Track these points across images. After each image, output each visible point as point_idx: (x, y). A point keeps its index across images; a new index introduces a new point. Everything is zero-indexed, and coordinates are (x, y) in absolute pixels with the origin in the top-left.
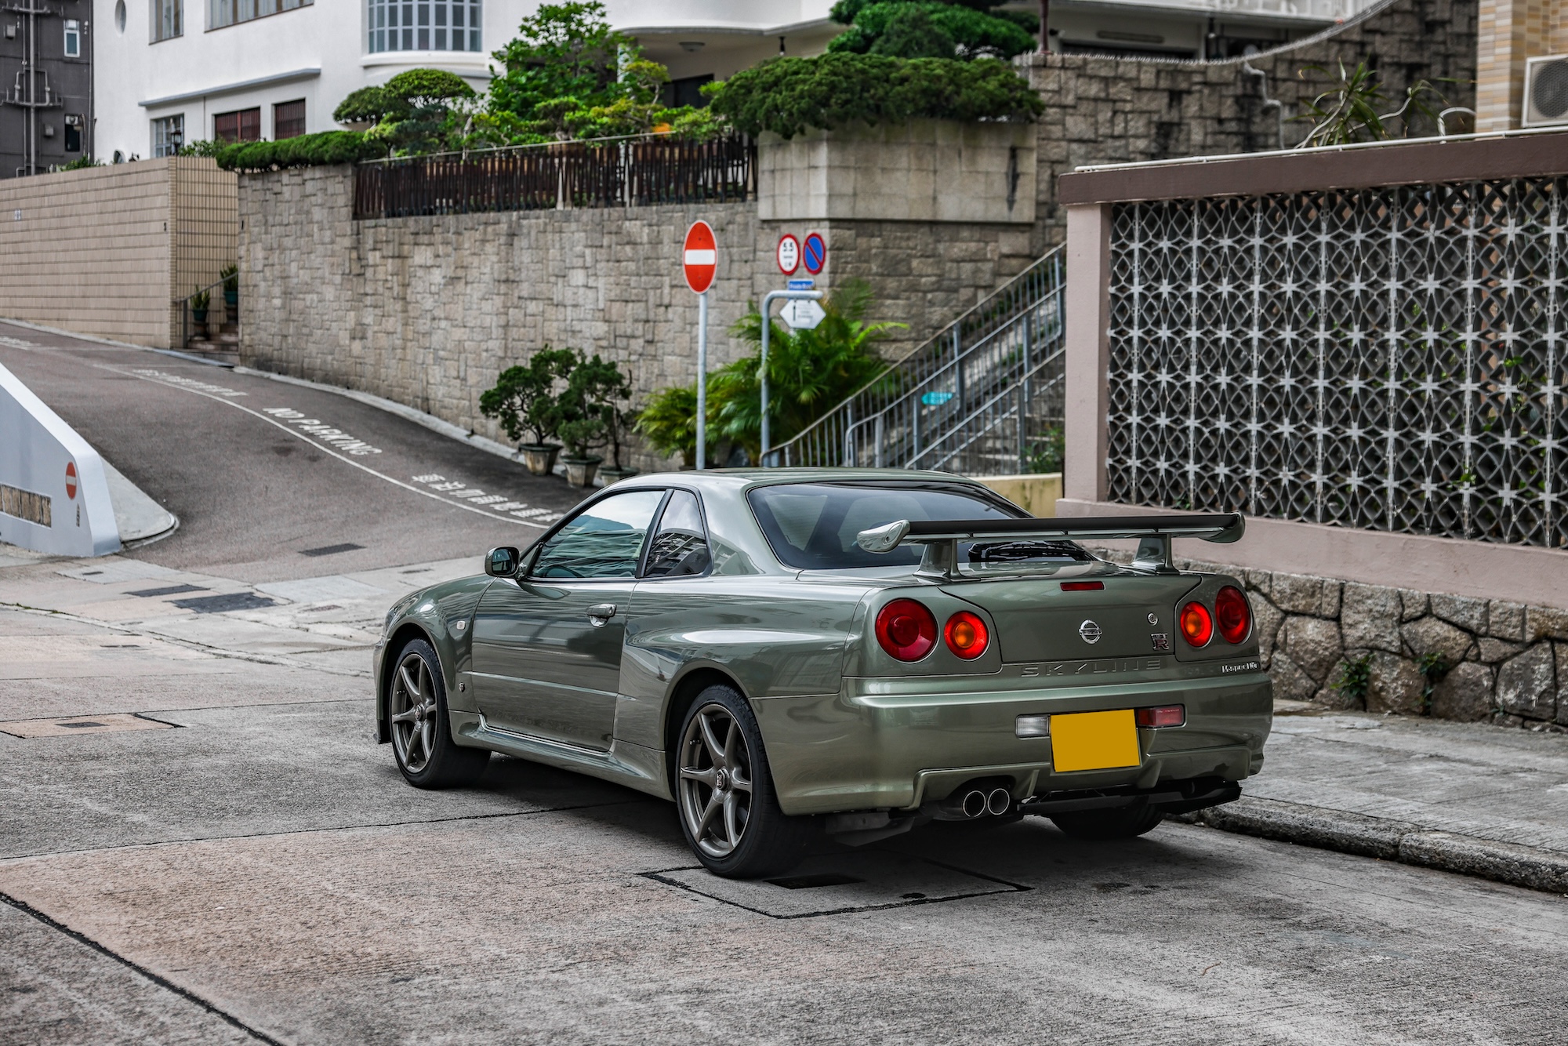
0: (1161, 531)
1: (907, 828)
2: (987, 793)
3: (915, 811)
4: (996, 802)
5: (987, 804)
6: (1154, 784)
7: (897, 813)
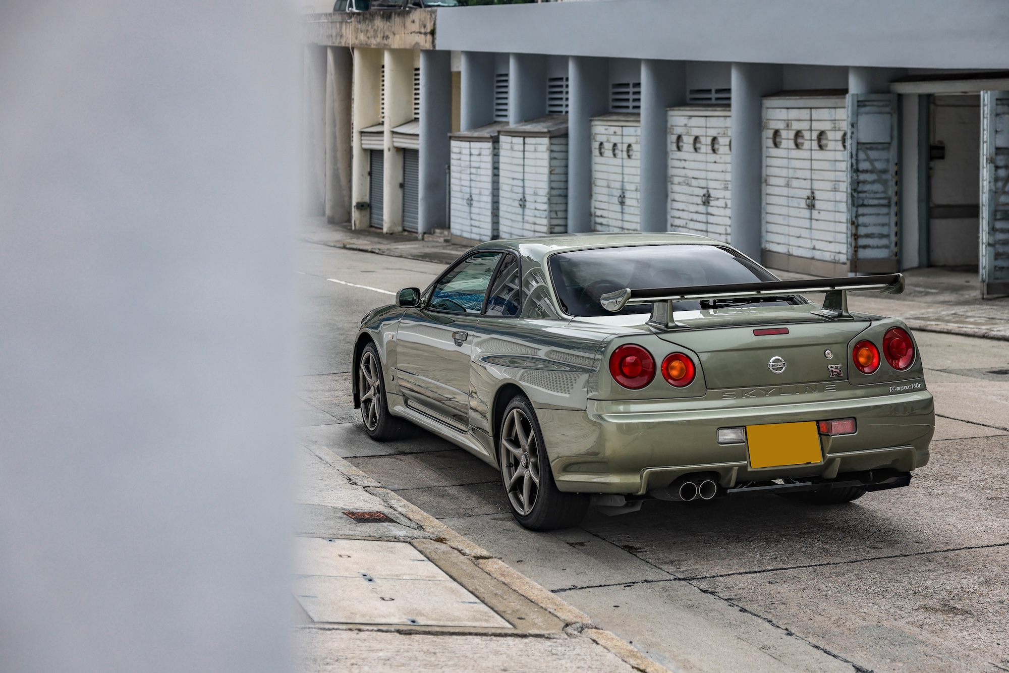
0: (837, 288)
1: (638, 508)
2: (698, 485)
3: (641, 497)
4: (706, 490)
5: (698, 490)
6: (835, 475)
7: (630, 497)
